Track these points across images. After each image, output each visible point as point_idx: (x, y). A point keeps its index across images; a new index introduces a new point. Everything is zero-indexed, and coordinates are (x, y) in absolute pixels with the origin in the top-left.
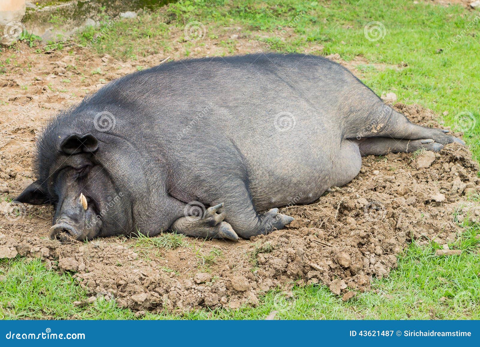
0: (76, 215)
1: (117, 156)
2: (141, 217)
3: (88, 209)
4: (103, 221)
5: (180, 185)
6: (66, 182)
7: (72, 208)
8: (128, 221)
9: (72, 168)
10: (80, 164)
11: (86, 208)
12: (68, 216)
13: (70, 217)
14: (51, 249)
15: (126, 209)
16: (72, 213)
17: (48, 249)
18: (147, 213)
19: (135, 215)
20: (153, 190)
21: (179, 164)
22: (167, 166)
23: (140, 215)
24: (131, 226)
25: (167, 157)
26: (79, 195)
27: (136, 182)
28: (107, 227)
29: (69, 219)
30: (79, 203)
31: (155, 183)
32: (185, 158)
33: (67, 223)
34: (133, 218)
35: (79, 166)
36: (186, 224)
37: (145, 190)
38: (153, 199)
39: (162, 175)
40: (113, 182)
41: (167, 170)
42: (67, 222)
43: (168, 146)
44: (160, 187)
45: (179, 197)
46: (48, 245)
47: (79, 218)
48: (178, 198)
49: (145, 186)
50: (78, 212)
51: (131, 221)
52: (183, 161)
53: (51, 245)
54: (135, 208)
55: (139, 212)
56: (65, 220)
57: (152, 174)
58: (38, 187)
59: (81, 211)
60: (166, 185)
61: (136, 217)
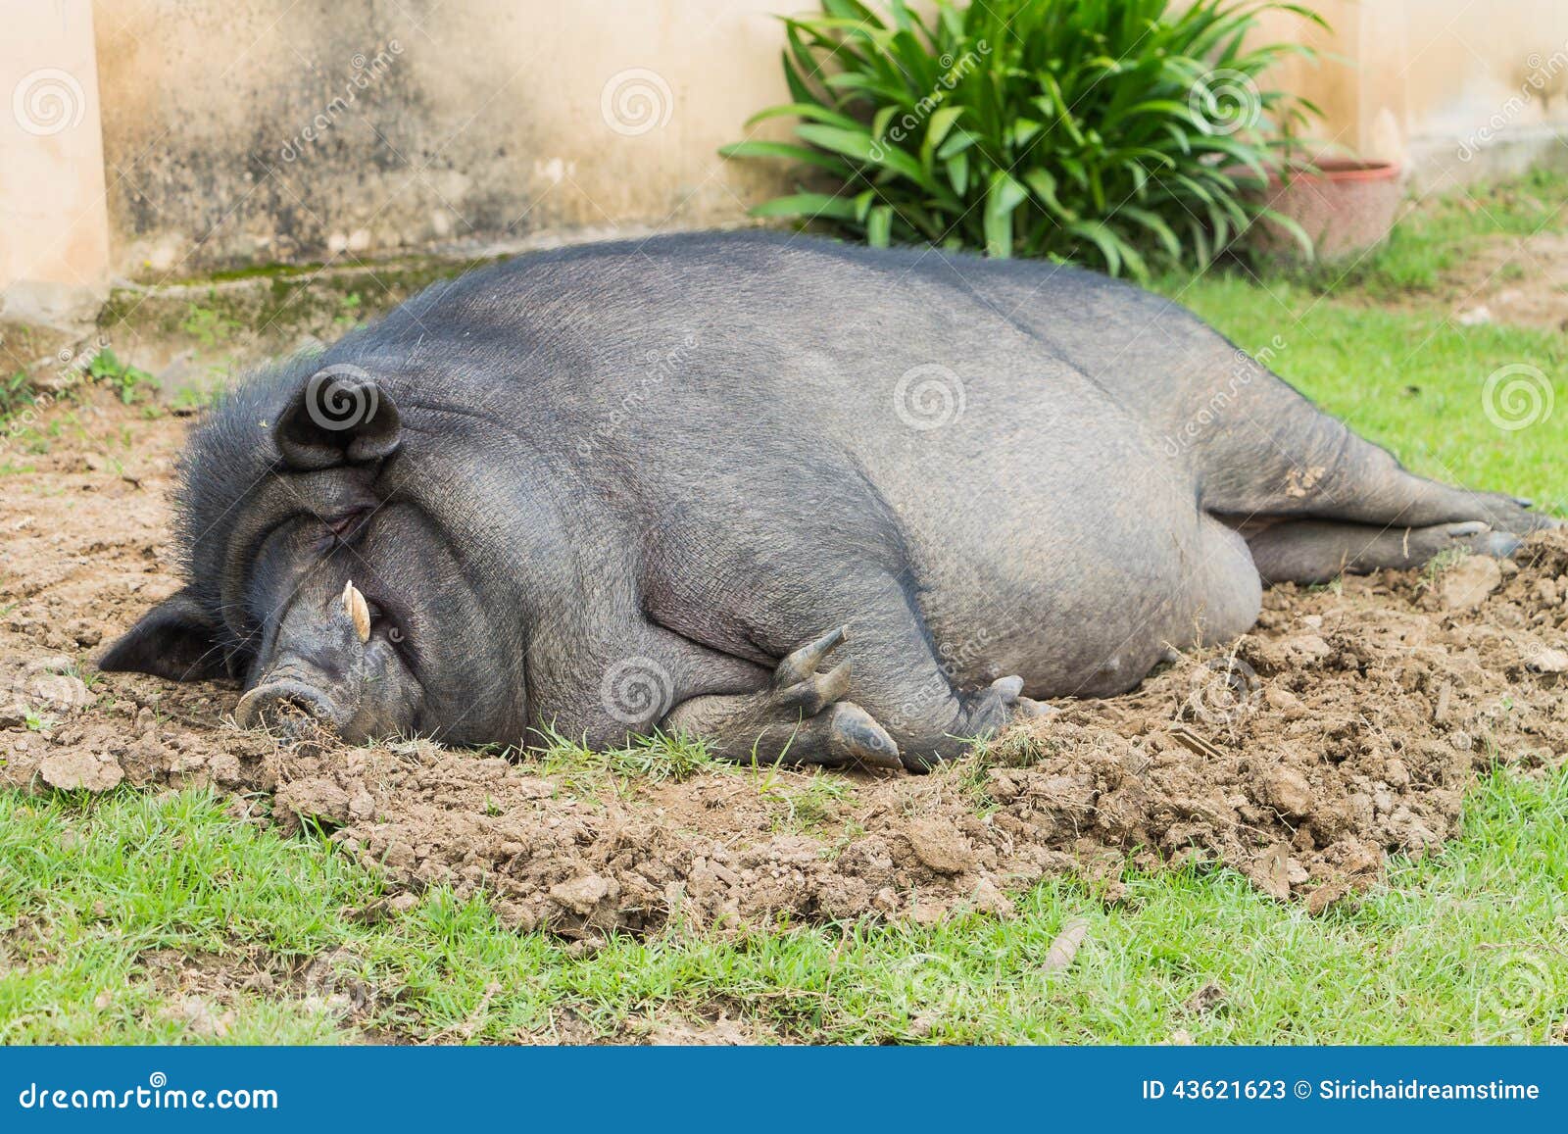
0: (332, 652)
1: (470, 467)
2: (555, 683)
3: (371, 638)
4: (424, 687)
5: (687, 582)
6: (289, 564)
7: (316, 629)
8: (511, 692)
9: (312, 517)
10: (338, 502)
11: (366, 636)
12: (303, 658)
13: (309, 660)
14: (247, 760)
15: (504, 645)
16: (317, 647)
17: (235, 759)
18: (576, 671)
19: (534, 673)
20: (597, 592)
21: (683, 510)
22: (641, 517)
23: (551, 674)
24: (522, 711)
25: (640, 485)
26: (341, 589)
27: (536, 552)
28: (438, 708)
29: (306, 665)
30: (340, 613)
31: (601, 567)
32: (702, 490)
33: (300, 679)
34: (528, 683)
35: (336, 510)
36: (709, 716)
37: (569, 585)
38: (594, 623)
39: (624, 544)
40: (457, 554)
41: (642, 529)
42: (301, 675)
43: (643, 450)
44: (618, 584)
45: (685, 625)
46: (234, 744)
47: (340, 663)
48: (679, 628)
49: (567, 570)
50: (340, 642)
51: (521, 691)
52: (696, 502)
53: (245, 744)
54: (535, 644)
55: (549, 660)
56: (291, 671)
57: (592, 537)
58: (187, 606)
59: (347, 639)
60: (638, 581)
61: (537, 678)
